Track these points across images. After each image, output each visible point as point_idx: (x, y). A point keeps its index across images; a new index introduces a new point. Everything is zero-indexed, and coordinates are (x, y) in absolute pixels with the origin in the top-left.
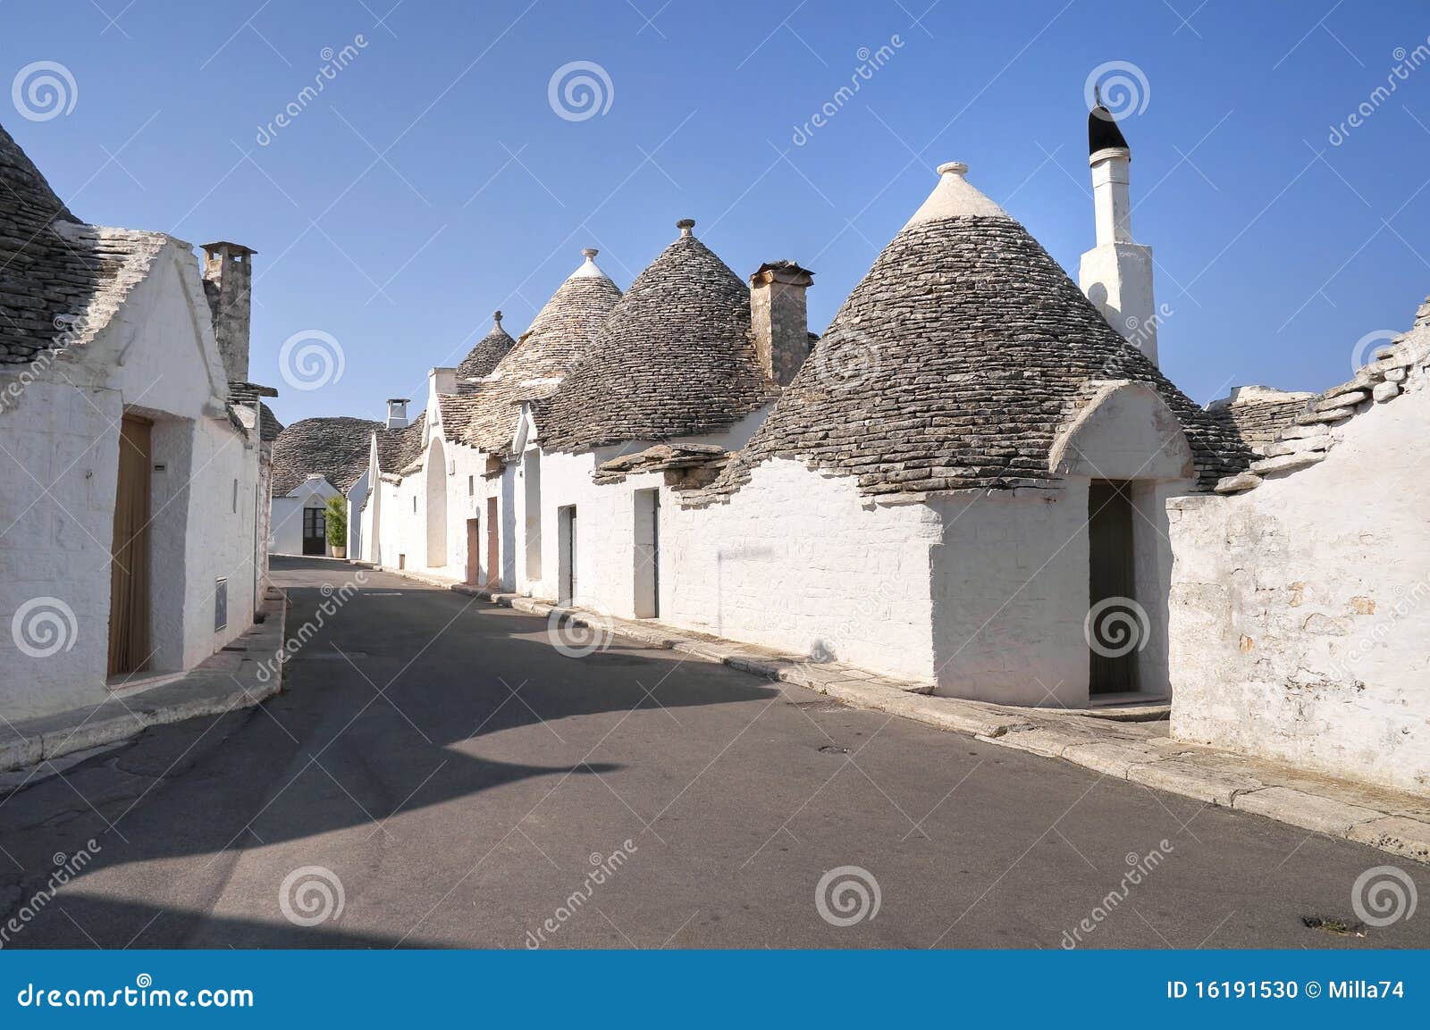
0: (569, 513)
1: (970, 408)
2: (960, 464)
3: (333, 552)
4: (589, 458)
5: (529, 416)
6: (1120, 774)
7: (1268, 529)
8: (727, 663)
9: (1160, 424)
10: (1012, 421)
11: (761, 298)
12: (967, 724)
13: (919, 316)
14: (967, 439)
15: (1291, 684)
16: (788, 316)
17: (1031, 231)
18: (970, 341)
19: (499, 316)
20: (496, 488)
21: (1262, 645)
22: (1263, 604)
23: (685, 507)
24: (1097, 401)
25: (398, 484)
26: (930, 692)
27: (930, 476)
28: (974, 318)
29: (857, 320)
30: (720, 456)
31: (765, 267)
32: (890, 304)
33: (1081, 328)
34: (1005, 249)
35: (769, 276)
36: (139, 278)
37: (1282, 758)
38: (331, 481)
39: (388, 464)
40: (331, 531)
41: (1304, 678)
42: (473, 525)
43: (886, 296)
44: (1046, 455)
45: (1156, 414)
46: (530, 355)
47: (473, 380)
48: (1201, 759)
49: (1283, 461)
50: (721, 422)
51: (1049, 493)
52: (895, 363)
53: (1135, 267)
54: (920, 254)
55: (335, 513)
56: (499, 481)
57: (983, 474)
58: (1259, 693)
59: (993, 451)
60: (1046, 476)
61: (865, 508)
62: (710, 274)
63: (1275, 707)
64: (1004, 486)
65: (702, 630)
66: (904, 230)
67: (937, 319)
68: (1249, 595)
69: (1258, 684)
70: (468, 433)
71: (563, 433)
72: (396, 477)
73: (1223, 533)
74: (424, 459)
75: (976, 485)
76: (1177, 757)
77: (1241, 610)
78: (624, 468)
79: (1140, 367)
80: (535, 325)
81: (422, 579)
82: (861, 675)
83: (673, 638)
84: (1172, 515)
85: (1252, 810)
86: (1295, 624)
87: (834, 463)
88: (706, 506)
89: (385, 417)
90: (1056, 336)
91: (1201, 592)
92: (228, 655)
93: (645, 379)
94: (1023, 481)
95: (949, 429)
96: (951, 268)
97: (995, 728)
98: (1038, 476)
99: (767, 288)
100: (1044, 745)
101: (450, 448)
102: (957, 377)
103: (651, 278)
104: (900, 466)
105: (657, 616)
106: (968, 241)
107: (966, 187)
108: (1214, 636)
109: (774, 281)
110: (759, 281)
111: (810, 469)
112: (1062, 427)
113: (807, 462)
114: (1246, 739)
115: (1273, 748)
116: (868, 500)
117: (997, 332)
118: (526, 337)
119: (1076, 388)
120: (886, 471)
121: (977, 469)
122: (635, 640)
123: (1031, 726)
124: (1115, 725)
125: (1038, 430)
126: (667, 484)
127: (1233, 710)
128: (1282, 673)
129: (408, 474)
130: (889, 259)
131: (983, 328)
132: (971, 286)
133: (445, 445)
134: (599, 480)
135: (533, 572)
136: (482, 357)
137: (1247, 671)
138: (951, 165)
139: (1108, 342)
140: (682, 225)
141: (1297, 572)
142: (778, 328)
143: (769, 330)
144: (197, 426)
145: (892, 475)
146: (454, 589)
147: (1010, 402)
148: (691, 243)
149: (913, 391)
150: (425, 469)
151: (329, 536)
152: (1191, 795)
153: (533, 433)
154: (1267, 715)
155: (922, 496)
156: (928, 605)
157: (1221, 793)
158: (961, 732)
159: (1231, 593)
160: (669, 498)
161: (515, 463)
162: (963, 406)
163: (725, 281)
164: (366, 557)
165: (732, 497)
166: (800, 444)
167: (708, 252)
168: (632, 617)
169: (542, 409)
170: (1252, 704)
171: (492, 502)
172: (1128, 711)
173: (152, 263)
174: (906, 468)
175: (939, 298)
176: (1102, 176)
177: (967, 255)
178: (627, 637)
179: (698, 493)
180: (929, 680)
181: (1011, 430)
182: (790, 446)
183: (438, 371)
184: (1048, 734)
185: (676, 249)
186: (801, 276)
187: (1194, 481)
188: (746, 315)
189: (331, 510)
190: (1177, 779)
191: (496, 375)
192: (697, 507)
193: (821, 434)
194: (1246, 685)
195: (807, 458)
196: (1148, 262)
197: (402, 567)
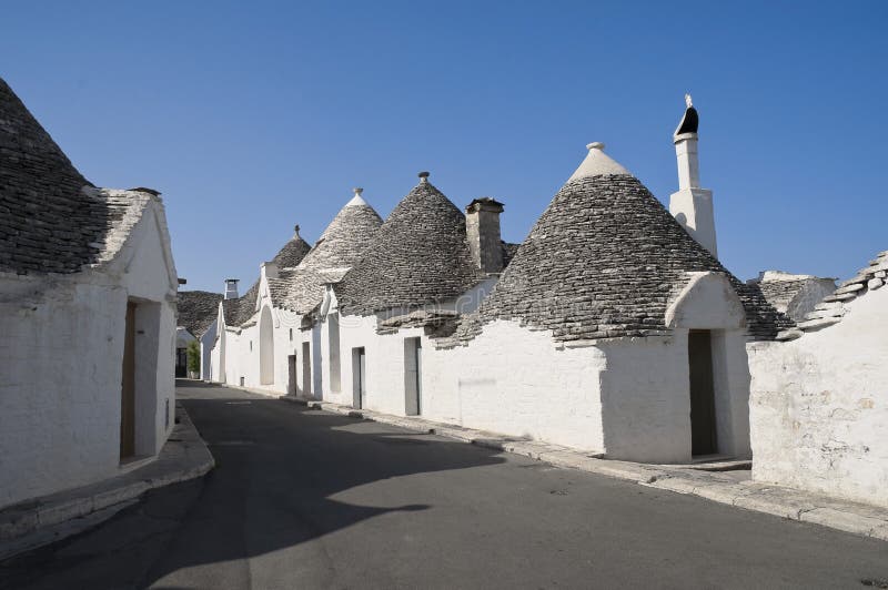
0: (360, 351)
1: (616, 289)
2: (614, 322)
3: (191, 375)
4: (374, 318)
5: (332, 293)
6: (730, 503)
7: (808, 361)
8: (474, 442)
9: (727, 297)
10: (642, 296)
11: (473, 220)
12: (633, 476)
13: (583, 235)
14: (617, 307)
15: (824, 448)
16: (489, 230)
17: (643, 183)
18: (614, 249)
19: (297, 228)
20: (308, 336)
21: (807, 426)
22: (806, 403)
23: (438, 348)
24: (691, 284)
25: (240, 333)
26: (602, 457)
27: (597, 330)
28: (615, 235)
29: (544, 237)
30: (458, 317)
31: (475, 201)
32: (563, 227)
33: (676, 240)
34: (630, 194)
35: (478, 206)
36: (136, 220)
37: (821, 491)
38: (190, 330)
39: (230, 321)
40: (190, 362)
41: (832, 445)
42: (293, 359)
43: (561, 222)
44: (663, 316)
45: (726, 291)
46: (322, 253)
47: (288, 269)
48: (774, 493)
49: (816, 322)
50: (451, 296)
51: (666, 338)
52: (570, 263)
53: (703, 203)
54: (580, 198)
55: (192, 351)
56: (311, 332)
57: (628, 328)
58: (806, 454)
59: (633, 315)
60: (665, 328)
61: (557, 349)
62: (440, 205)
63: (816, 463)
64: (640, 335)
65: (451, 422)
66: (569, 182)
67: (593, 236)
68: (798, 399)
69: (805, 449)
70: (287, 302)
71: (354, 303)
72: (238, 329)
73: (781, 362)
74: (257, 317)
75: (625, 334)
76: (759, 491)
77: (793, 406)
78: (398, 325)
79: (710, 263)
80: (326, 235)
81: (258, 392)
82: (557, 448)
83: (433, 427)
84: (750, 353)
85: (812, 521)
86: (826, 414)
87: (537, 322)
88: (452, 347)
89: (225, 291)
90: (663, 245)
91: (768, 397)
92: (172, 445)
93: (405, 269)
94: (652, 332)
95: (607, 302)
96: (599, 206)
97: (649, 477)
98: (659, 329)
99: (477, 214)
100: (680, 486)
101: (275, 312)
102: (608, 271)
103: (404, 207)
104: (579, 324)
105: (418, 414)
106: (608, 189)
107: (604, 156)
108: (777, 421)
109: (481, 210)
110: (471, 210)
111: (521, 326)
112: (671, 300)
113: (520, 322)
114: (799, 481)
115: (816, 485)
116: (560, 344)
117: (629, 244)
118: (320, 243)
119: (677, 276)
120: (571, 327)
121: (625, 326)
122: (410, 429)
123: (670, 475)
124: (713, 474)
125: (657, 301)
126: (426, 334)
127: (790, 464)
128: (819, 442)
129: (246, 327)
130: (561, 199)
131: (621, 241)
132: (612, 216)
133: (272, 310)
134: (380, 331)
135: (335, 388)
136: (288, 254)
137: (797, 442)
138: (595, 144)
139: (693, 249)
140: (421, 176)
141: (826, 385)
142: (484, 238)
143: (478, 239)
144: (162, 307)
145: (574, 329)
146: (281, 398)
147: (640, 285)
148: (428, 187)
149: (583, 279)
150: (258, 324)
151: (189, 365)
152: (775, 513)
153: (334, 303)
154: (811, 467)
155: (594, 342)
156: (599, 406)
157: (793, 512)
158: (628, 480)
159: (787, 397)
160: (427, 342)
161: (322, 321)
162: (613, 288)
163: (449, 209)
164: (215, 378)
165: (470, 343)
166: (515, 311)
167: (438, 192)
168: (404, 415)
169: (338, 287)
170: (802, 461)
171: (306, 345)
172: (715, 465)
173: (143, 211)
174: (583, 325)
175: (594, 223)
176: (682, 151)
177: (608, 198)
178: (404, 428)
179: (447, 339)
180: (602, 451)
181: (642, 302)
182: (507, 312)
183: (267, 264)
184: (680, 480)
185: (418, 191)
186: (497, 207)
187: (747, 329)
188: (463, 230)
189: (190, 349)
190: (765, 505)
191: (302, 266)
192: (447, 348)
193: (527, 305)
194: (798, 450)
195: (519, 320)
196: (711, 200)
197: (242, 384)
